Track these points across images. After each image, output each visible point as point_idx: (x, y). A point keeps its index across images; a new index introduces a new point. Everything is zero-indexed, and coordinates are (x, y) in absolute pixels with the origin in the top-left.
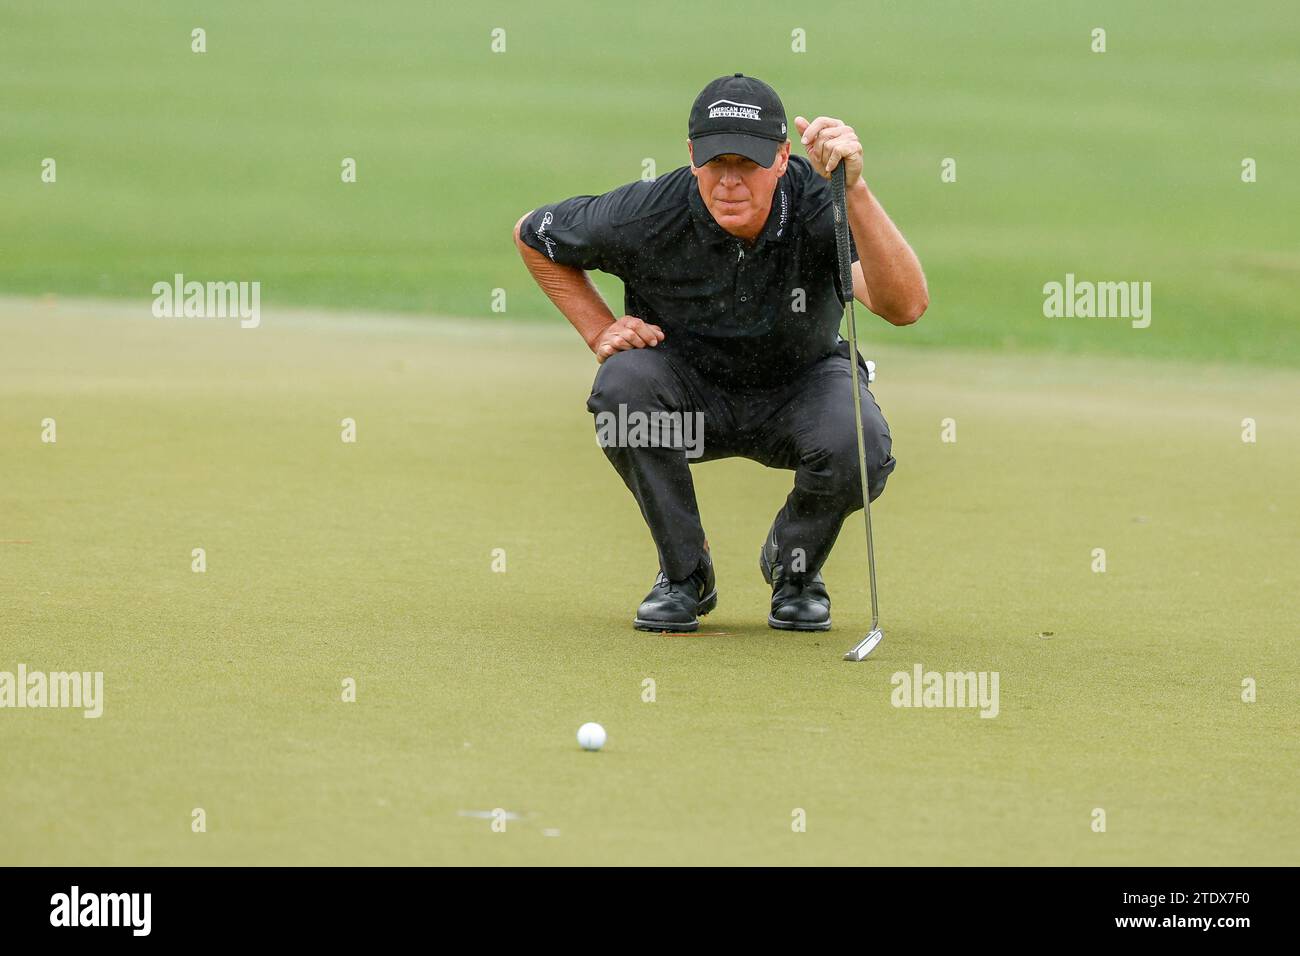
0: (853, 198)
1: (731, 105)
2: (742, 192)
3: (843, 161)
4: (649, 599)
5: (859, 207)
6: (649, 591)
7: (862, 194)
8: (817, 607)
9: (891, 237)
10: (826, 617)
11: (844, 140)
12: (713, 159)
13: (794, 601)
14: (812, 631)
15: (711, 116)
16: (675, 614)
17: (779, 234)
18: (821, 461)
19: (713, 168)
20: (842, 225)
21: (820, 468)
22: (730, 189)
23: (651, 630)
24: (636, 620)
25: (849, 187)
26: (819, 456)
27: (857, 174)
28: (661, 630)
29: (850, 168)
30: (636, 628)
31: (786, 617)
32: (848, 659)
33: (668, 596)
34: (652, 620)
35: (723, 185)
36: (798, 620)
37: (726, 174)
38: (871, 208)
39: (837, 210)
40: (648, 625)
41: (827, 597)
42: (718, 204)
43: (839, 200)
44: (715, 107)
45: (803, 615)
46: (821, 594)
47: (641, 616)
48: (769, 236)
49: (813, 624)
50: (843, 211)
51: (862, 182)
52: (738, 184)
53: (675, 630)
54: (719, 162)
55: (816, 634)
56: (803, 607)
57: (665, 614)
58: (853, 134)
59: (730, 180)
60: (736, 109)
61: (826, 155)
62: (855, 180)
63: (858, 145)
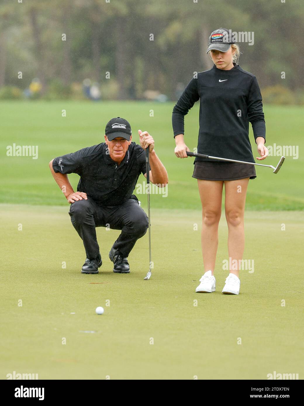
0: (151, 155)
1: (118, 125)
2: (121, 148)
3: (149, 145)
4: (84, 265)
5: (153, 157)
6: (84, 263)
7: (153, 154)
8: (127, 266)
9: (160, 165)
10: (128, 270)
11: (150, 140)
12: (113, 139)
13: (120, 265)
14: (126, 273)
15: (113, 128)
16: (93, 269)
17: (127, 162)
18: (130, 224)
19: (113, 142)
20: (148, 163)
21: (130, 226)
22: (118, 147)
23: (87, 273)
24: (82, 271)
25: (150, 152)
26: (130, 223)
27: (153, 149)
28: (89, 274)
29: (151, 147)
30: (82, 273)
31: (118, 269)
32: (145, 280)
33: (90, 265)
34: (87, 271)
35: (116, 146)
36: (122, 270)
37: (117, 143)
38: (155, 157)
39: (147, 159)
40: (86, 272)
41: (129, 265)
42: (115, 152)
43: (147, 156)
44: (114, 125)
45: (123, 269)
46: (127, 263)
47: (83, 270)
48: (124, 162)
49: (126, 271)
50: (148, 159)
51: (154, 151)
52: (120, 146)
53: (93, 273)
54: (115, 140)
55: (127, 274)
56: (123, 267)
57: (90, 269)
58: (152, 138)
59: (118, 145)
60: (120, 126)
61: (145, 144)
62: (152, 150)
63: (153, 141)
